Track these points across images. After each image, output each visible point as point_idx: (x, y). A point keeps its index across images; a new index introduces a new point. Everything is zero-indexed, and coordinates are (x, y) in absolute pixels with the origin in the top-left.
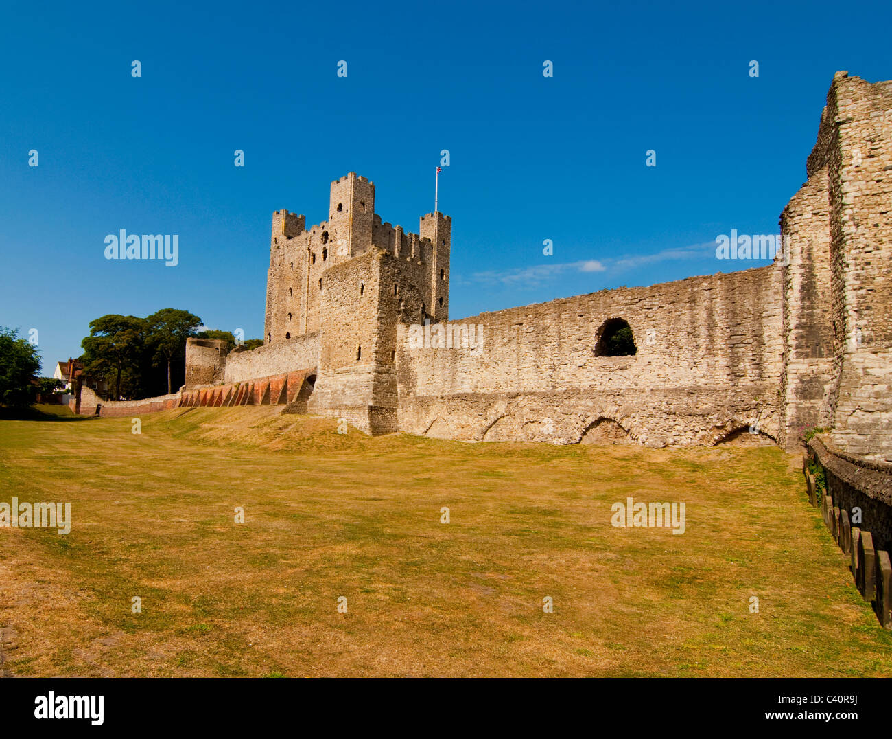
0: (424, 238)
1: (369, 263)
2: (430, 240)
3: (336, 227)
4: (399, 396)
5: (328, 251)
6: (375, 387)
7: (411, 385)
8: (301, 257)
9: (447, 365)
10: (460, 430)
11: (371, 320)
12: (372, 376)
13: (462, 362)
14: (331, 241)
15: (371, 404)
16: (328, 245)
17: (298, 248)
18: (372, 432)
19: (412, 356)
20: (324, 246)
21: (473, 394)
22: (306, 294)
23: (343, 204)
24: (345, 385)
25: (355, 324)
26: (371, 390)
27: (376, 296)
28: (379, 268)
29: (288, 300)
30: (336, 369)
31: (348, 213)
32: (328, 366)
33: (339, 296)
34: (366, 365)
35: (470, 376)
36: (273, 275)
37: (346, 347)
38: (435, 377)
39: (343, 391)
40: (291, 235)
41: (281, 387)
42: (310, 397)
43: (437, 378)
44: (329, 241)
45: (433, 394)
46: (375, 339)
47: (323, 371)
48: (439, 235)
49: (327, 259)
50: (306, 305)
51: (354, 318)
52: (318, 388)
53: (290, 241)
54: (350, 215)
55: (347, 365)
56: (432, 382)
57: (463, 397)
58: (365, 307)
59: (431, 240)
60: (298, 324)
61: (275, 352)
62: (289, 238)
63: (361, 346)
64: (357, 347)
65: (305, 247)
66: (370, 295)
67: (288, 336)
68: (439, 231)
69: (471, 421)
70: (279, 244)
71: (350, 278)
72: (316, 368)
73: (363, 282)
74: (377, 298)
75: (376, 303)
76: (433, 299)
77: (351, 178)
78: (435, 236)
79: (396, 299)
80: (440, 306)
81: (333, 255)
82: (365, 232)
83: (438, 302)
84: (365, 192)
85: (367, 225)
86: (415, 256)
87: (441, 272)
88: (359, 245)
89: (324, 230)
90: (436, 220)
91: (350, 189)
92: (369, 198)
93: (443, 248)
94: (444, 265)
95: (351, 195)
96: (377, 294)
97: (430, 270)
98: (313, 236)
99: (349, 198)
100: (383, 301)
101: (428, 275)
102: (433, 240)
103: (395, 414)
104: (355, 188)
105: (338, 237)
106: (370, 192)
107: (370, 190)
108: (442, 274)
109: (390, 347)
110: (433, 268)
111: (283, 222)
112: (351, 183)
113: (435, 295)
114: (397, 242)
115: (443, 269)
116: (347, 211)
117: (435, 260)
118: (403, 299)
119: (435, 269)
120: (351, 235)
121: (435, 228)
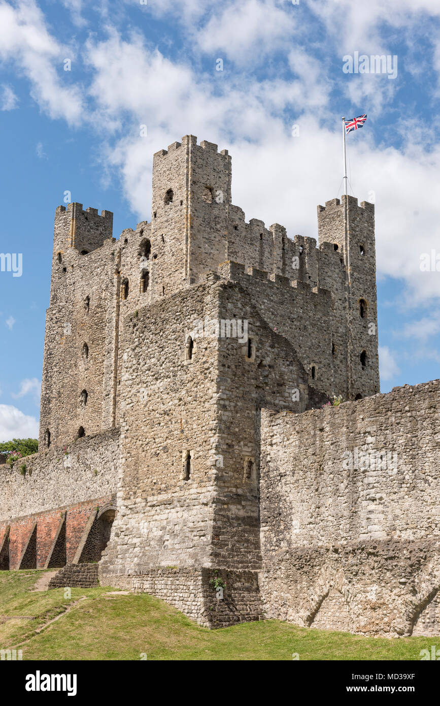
0: (326, 244)
1: (201, 301)
2: (336, 247)
3: (165, 231)
4: (263, 548)
5: (150, 275)
6: (217, 532)
7: (282, 527)
8: (104, 287)
9: (342, 486)
10: (369, 613)
11: (207, 405)
12: (210, 510)
13: (366, 481)
14: (156, 257)
15: (208, 564)
16: (150, 264)
17: (99, 270)
18: (211, 621)
19: (282, 471)
20: (143, 265)
21: (388, 543)
22: (113, 354)
23: (175, 190)
24: (163, 528)
25: (180, 413)
26: (209, 537)
27: (214, 359)
28: (217, 310)
29: (82, 366)
30: (150, 499)
31: (184, 206)
32: (135, 493)
33: (153, 360)
34: (199, 490)
35: (381, 508)
36: (55, 320)
37: (165, 456)
38: (323, 509)
39: (161, 541)
40: (87, 247)
41: (54, 535)
42: (103, 553)
43: (325, 513)
44: (151, 256)
45: (320, 544)
46: (214, 439)
47: (127, 503)
48: (353, 236)
49: (149, 289)
50: (112, 375)
51: (177, 401)
52: (117, 535)
53: (86, 258)
54: (186, 210)
55: (166, 490)
56: (318, 520)
57: (369, 550)
58: (195, 380)
59: (340, 246)
60: (98, 411)
61: (51, 467)
62: (84, 252)
63: (192, 454)
64: (184, 455)
65: (110, 268)
66: (204, 359)
67: (82, 432)
68: (352, 229)
69: (388, 597)
70: (67, 265)
71: (170, 327)
72: (114, 497)
74: (216, 363)
75: (215, 373)
76: (349, 355)
77: (188, 144)
78: (346, 240)
79: (251, 364)
80: (363, 369)
81: (159, 281)
82: (215, 237)
83: (358, 360)
84: (212, 167)
85: (218, 226)
86: (310, 277)
87: (361, 305)
88: (204, 261)
89: (143, 236)
90: (346, 210)
91: (186, 165)
92: (220, 177)
93: (361, 260)
94: (365, 292)
95: (187, 175)
96: (216, 357)
97: (339, 301)
98: (124, 248)
99: (185, 179)
100: (227, 369)
101: (335, 311)
102: (342, 246)
103: (255, 584)
104: (194, 163)
105: (167, 249)
106: (221, 167)
107: (222, 163)
108: (362, 308)
109: (243, 453)
110: (345, 298)
111: (73, 225)
112: (188, 154)
113: (352, 347)
114: (275, 253)
115: (364, 298)
116: (182, 202)
117: (347, 283)
118: (264, 363)
119: (349, 298)
120: (189, 245)
121: (344, 225)
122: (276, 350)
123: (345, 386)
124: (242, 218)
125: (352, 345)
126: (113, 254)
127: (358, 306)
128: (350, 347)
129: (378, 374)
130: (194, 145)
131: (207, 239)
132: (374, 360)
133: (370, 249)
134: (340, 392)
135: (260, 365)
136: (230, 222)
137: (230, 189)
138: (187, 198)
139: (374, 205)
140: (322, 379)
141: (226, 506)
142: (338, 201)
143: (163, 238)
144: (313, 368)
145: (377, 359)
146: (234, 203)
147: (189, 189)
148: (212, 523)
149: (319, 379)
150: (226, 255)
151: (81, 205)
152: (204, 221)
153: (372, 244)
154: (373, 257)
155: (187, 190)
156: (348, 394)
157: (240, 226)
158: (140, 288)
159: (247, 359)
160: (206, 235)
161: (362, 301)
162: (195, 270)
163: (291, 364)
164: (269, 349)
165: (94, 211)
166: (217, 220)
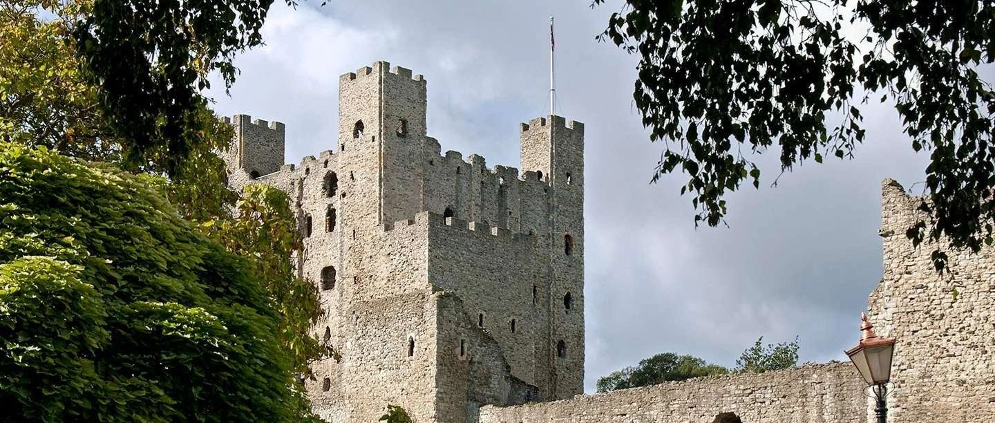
0: (529, 173)
1: (421, 307)
2: (540, 175)
3: (354, 168)
5: (338, 213)
11: (427, 396)
14: (344, 195)
16: (337, 202)
20: (328, 201)
23: (365, 123)
27: (433, 359)
28: (436, 316)
31: (376, 143)
40: (257, 167)
44: (338, 193)
48: (559, 163)
49: (337, 227)
51: (399, 391)
53: (258, 182)
54: (378, 147)
58: (416, 375)
59: (544, 174)
62: (255, 175)
66: (424, 358)
68: (558, 154)
71: (392, 326)
73: (413, 335)
74: (435, 362)
75: (434, 370)
76: (551, 298)
77: (380, 71)
78: (552, 167)
79: (464, 361)
80: (567, 312)
81: (349, 224)
82: (409, 177)
83: (562, 303)
84: (406, 97)
85: (413, 164)
86: (510, 213)
87: (566, 241)
88: (398, 204)
89: (328, 168)
90: (552, 132)
91: (378, 95)
92: (415, 108)
93: (568, 190)
94: (571, 226)
95: (380, 107)
96: (435, 358)
97: (542, 238)
98: (305, 178)
99: (377, 112)
100: (444, 367)
101: (537, 249)
102: (547, 174)
104: (387, 93)
106: (416, 96)
107: (416, 91)
108: (567, 245)
110: (549, 234)
111: (240, 141)
112: (380, 83)
113: (555, 289)
114: (473, 188)
115: (570, 233)
116: (373, 138)
117: (551, 217)
118: (474, 360)
119: (553, 234)
120: (383, 187)
121: (550, 150)
122: (483, 348)
123: (547, 332)
124: (438, 152)
125: (556, 287)
126: (293, 184)
127: (563, 242)
128: (553, 290)
129: (583, 318)
130: (387, 72)
131: (401, 179)
132: (579, 302)
133: (578, 176)
134: (541, 338)
135: (471, 362)
136: (425, 157)
137: (425, 119)
138: (380, 134)
139: (583, 124)
140: (522, 332)
142: (543, 121)
143: (352, 175)
144: (513, 321)
145: (583, 301)
147: (382, 124)
149: (519, 332)
150: (422, 195)
151: (249, 117)
152: (397, 160)
153: (581, 170)
154: (581, 185)
155: (380, 125)
156: (549, 340)
157: (435, 161)
158: (326, 227)
159: (459, 356)
160: (400, 175)
161: (568, 237)
162: (389, 215)
164: (478, 347)
165: (263, 123)
166: (411, 156)
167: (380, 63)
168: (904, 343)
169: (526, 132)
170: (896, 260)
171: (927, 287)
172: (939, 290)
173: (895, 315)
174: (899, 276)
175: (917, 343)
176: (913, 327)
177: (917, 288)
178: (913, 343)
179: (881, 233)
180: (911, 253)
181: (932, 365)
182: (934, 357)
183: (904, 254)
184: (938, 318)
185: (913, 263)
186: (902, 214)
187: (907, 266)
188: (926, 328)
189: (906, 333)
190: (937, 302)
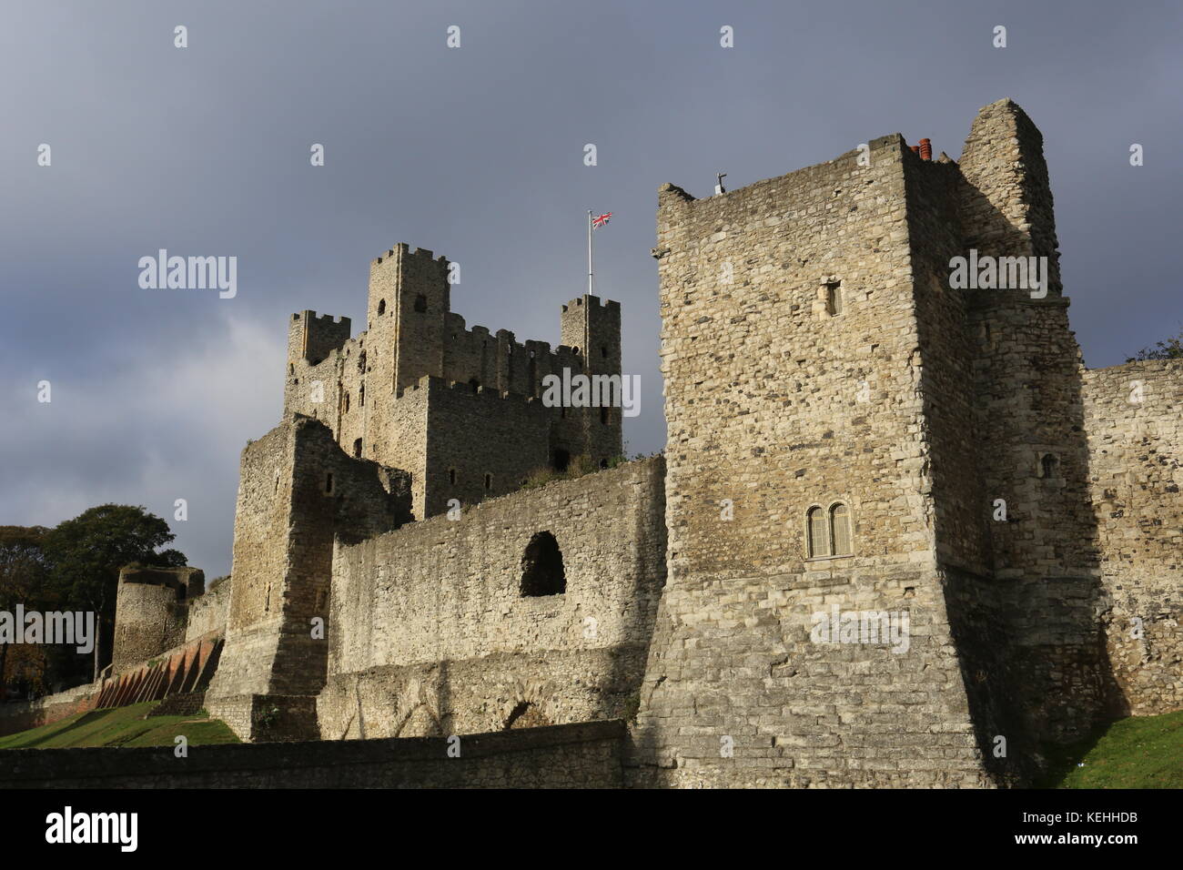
0: (563, 348)
1: (286, 438)
2: (575, 349)
3: (377, 343)
4: (328, 675)
5: (366, 388)
8: (329, 400)
9: (366, 616)
11: (283, 538)
12: (276, 639)
13: (376, 611)
14: (371, 370)
15: (265, 692)
16: (366, 377)
17: (325, 382)
20: (361, 378)
21: (384, 667)
23: (386, 301)
24: (249, 657)
27: (289, 495)
30: (244, 629)
31: (394, 317)
32: (237, 623)
33: (255, 494)
34: (273, 620)
35: (383, 636)
37: (256, 587)
39: (245, 670)
40: (315, 358)
44: (367, 369)
46: (285, 572)
47: (232, 633)
48: (594, 338)
49: (365, 402)
53: (315, 369)
54: (395, 321)
55: (255, 620)
58: (278, 515)
59: (579, 349)
62: (313, 363)
63: (271, 585)
64: (267, 587)
65: (334, 380)
66: (284, 495)
68: (592, 331)
70: (298, 376)
72: (225, 627)
74: (291, 498)
75: (289, 508)
77: (399, 252)
78: (586, 341)
79: (330, 498)
81: (372, 396)
82: (427, 348)
84: (425, 275)
85: (432, 336)
89: (362, 348)
90: (586, 310)
91: (396, 274)
92: (436, 285)
93: (603, 363)
95: (398, 285)
96: (291, 493)
99: (395, 288)
100: (301, 505)
101: (571, 418)
102: (582, 349)
103: (312, 709)
104: (405, 272)
105: (379, 362)
106: (437, 275)
107: (438, 270)
108: (603, 414)
109: (316, 584)
111: (305, 333)
112: (398, 262)
114: (499, 361)
116: (392, 313)
118: (345, 496)
120: (398, 358)
121: (583, 326)
124: (462, 326)
126: (337, 365)
127: (598, 412)
130: (406, 252)
131: (418, 351)
133: (615, 351)
135: (340, 499)
136: (447, 331)
137: (448, 296)
138: (397, 309)
139: (619, 304)
141: (293, 636)
142: (580, 301)
143: (376, 350)
146: (453, 310)
147: (399, 299)
148: (275, 652)
150: (441, 366)
151: (315, 313)
152: (415, 332)
153: (617, 345)
155: (397, 300)
157: (459, 335)
158: (358, 402)
159: (325, 493)
160: (417, 347)
162: (400, 383)
163: (376, 496)
165: (328, 318)
166: (431, 329)
167: (399, 245)
168: (684, 403)
169: (566, 313)
170: (673, 289)
171: (713, 319)
172: (728, 321)
173: (674, 364)
174: (677, 309)
175: (701, 399)
176: (697, 378)
177: (700, 323)
178: (696, 401)
179: (654, 254)
180: (693, 276)
181: (719, 430)
182: (723, 418)
183: (683, 279)
184: (726, 361)
185: (693, 289)
186: (682, 224)
187: (688, 294)
188: (712, 377)
189: (687, 388)
190: (725, 338)
